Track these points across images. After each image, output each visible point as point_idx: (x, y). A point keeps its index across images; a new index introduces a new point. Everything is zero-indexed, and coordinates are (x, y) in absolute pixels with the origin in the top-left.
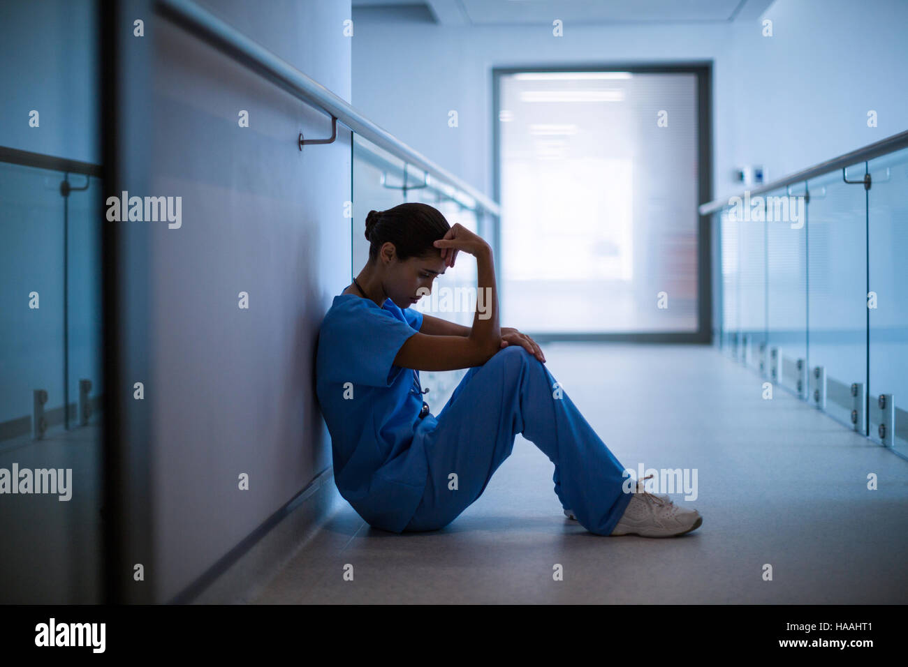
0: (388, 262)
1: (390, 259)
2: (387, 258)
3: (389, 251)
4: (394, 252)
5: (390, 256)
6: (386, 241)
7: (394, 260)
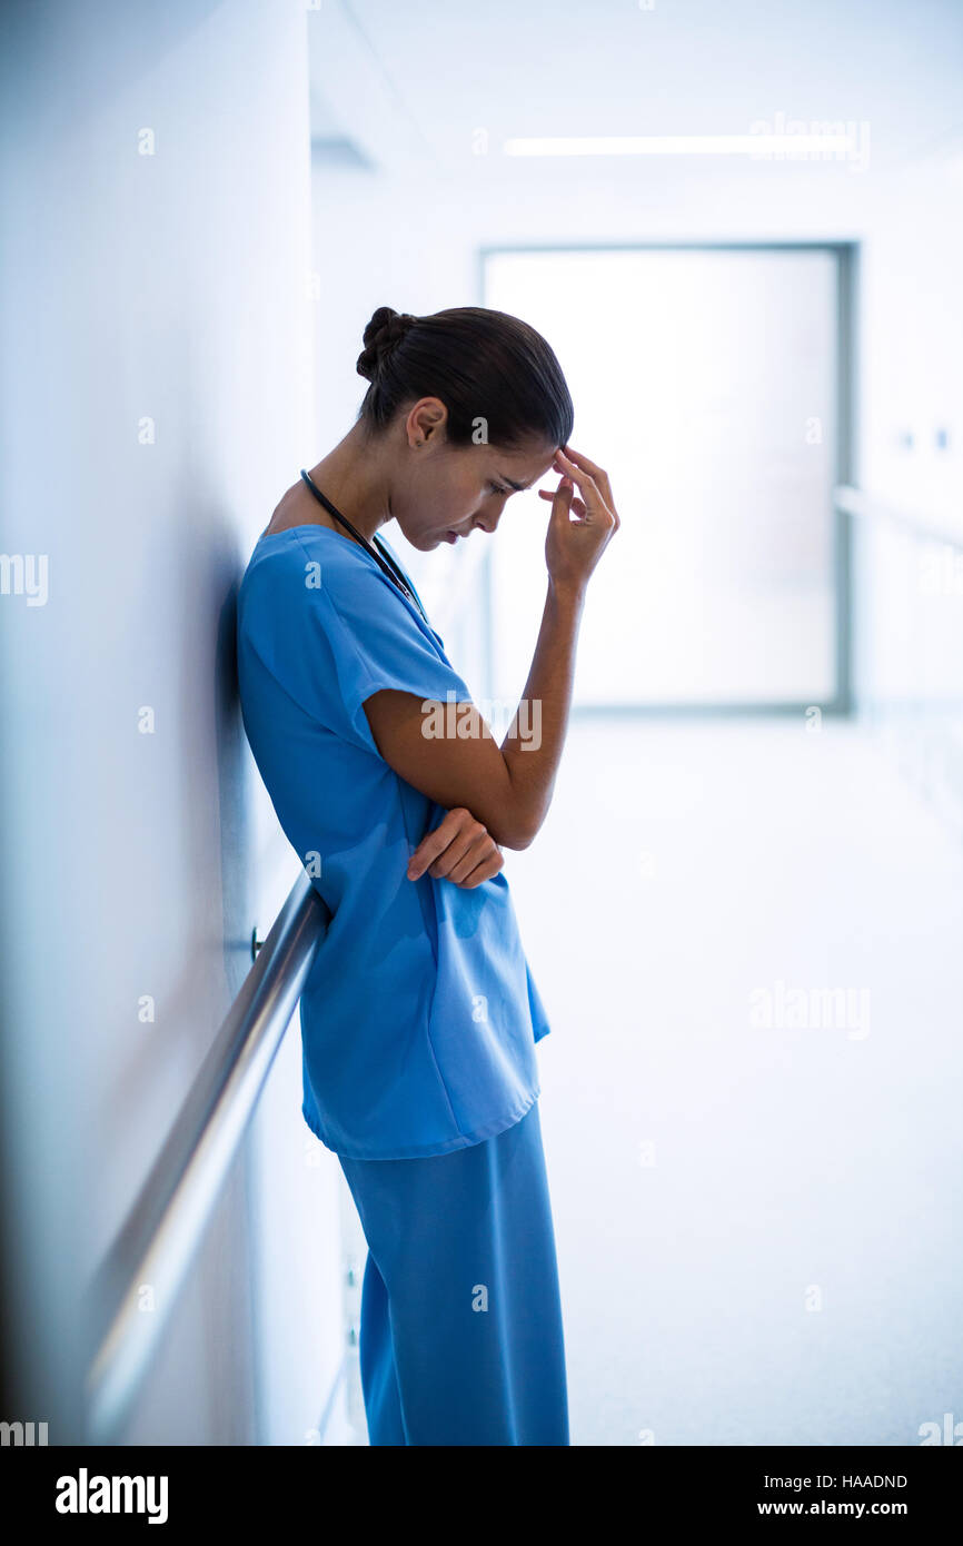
0: (418, 443)
1: (427, 438)
2: (421, 433)
3: (432, 421)
4: (440, 423)
5: (429, 431)
6: (432, 395)
7: (435, 441)
